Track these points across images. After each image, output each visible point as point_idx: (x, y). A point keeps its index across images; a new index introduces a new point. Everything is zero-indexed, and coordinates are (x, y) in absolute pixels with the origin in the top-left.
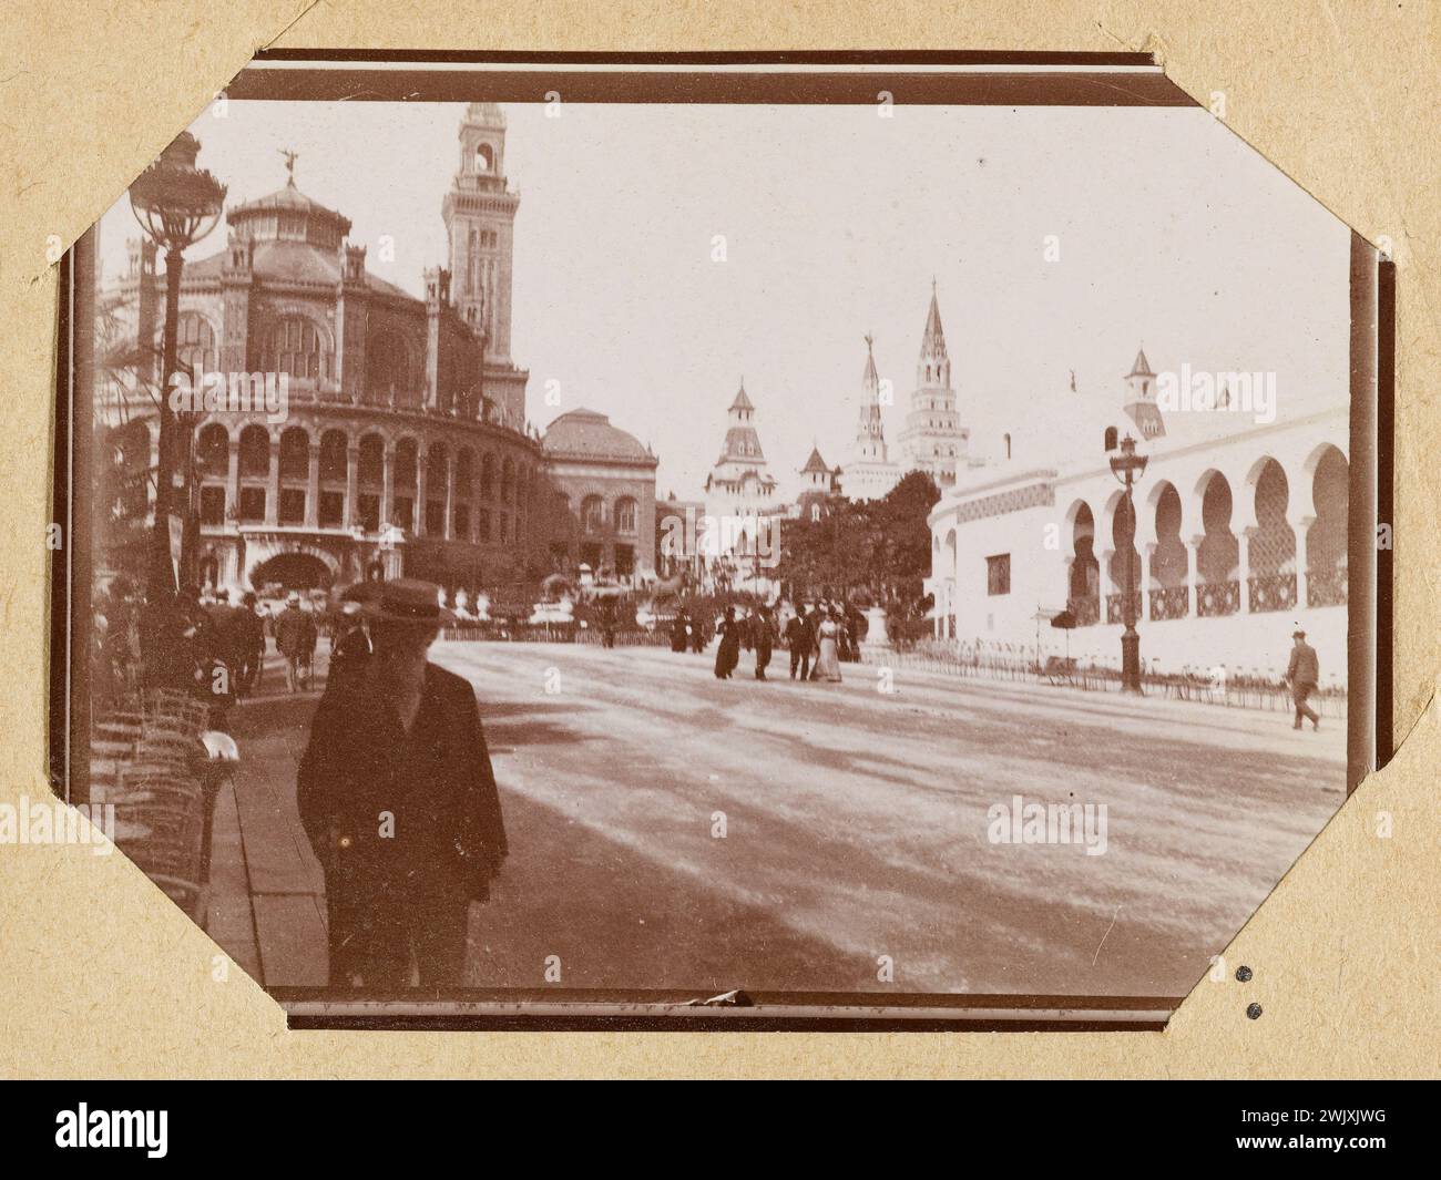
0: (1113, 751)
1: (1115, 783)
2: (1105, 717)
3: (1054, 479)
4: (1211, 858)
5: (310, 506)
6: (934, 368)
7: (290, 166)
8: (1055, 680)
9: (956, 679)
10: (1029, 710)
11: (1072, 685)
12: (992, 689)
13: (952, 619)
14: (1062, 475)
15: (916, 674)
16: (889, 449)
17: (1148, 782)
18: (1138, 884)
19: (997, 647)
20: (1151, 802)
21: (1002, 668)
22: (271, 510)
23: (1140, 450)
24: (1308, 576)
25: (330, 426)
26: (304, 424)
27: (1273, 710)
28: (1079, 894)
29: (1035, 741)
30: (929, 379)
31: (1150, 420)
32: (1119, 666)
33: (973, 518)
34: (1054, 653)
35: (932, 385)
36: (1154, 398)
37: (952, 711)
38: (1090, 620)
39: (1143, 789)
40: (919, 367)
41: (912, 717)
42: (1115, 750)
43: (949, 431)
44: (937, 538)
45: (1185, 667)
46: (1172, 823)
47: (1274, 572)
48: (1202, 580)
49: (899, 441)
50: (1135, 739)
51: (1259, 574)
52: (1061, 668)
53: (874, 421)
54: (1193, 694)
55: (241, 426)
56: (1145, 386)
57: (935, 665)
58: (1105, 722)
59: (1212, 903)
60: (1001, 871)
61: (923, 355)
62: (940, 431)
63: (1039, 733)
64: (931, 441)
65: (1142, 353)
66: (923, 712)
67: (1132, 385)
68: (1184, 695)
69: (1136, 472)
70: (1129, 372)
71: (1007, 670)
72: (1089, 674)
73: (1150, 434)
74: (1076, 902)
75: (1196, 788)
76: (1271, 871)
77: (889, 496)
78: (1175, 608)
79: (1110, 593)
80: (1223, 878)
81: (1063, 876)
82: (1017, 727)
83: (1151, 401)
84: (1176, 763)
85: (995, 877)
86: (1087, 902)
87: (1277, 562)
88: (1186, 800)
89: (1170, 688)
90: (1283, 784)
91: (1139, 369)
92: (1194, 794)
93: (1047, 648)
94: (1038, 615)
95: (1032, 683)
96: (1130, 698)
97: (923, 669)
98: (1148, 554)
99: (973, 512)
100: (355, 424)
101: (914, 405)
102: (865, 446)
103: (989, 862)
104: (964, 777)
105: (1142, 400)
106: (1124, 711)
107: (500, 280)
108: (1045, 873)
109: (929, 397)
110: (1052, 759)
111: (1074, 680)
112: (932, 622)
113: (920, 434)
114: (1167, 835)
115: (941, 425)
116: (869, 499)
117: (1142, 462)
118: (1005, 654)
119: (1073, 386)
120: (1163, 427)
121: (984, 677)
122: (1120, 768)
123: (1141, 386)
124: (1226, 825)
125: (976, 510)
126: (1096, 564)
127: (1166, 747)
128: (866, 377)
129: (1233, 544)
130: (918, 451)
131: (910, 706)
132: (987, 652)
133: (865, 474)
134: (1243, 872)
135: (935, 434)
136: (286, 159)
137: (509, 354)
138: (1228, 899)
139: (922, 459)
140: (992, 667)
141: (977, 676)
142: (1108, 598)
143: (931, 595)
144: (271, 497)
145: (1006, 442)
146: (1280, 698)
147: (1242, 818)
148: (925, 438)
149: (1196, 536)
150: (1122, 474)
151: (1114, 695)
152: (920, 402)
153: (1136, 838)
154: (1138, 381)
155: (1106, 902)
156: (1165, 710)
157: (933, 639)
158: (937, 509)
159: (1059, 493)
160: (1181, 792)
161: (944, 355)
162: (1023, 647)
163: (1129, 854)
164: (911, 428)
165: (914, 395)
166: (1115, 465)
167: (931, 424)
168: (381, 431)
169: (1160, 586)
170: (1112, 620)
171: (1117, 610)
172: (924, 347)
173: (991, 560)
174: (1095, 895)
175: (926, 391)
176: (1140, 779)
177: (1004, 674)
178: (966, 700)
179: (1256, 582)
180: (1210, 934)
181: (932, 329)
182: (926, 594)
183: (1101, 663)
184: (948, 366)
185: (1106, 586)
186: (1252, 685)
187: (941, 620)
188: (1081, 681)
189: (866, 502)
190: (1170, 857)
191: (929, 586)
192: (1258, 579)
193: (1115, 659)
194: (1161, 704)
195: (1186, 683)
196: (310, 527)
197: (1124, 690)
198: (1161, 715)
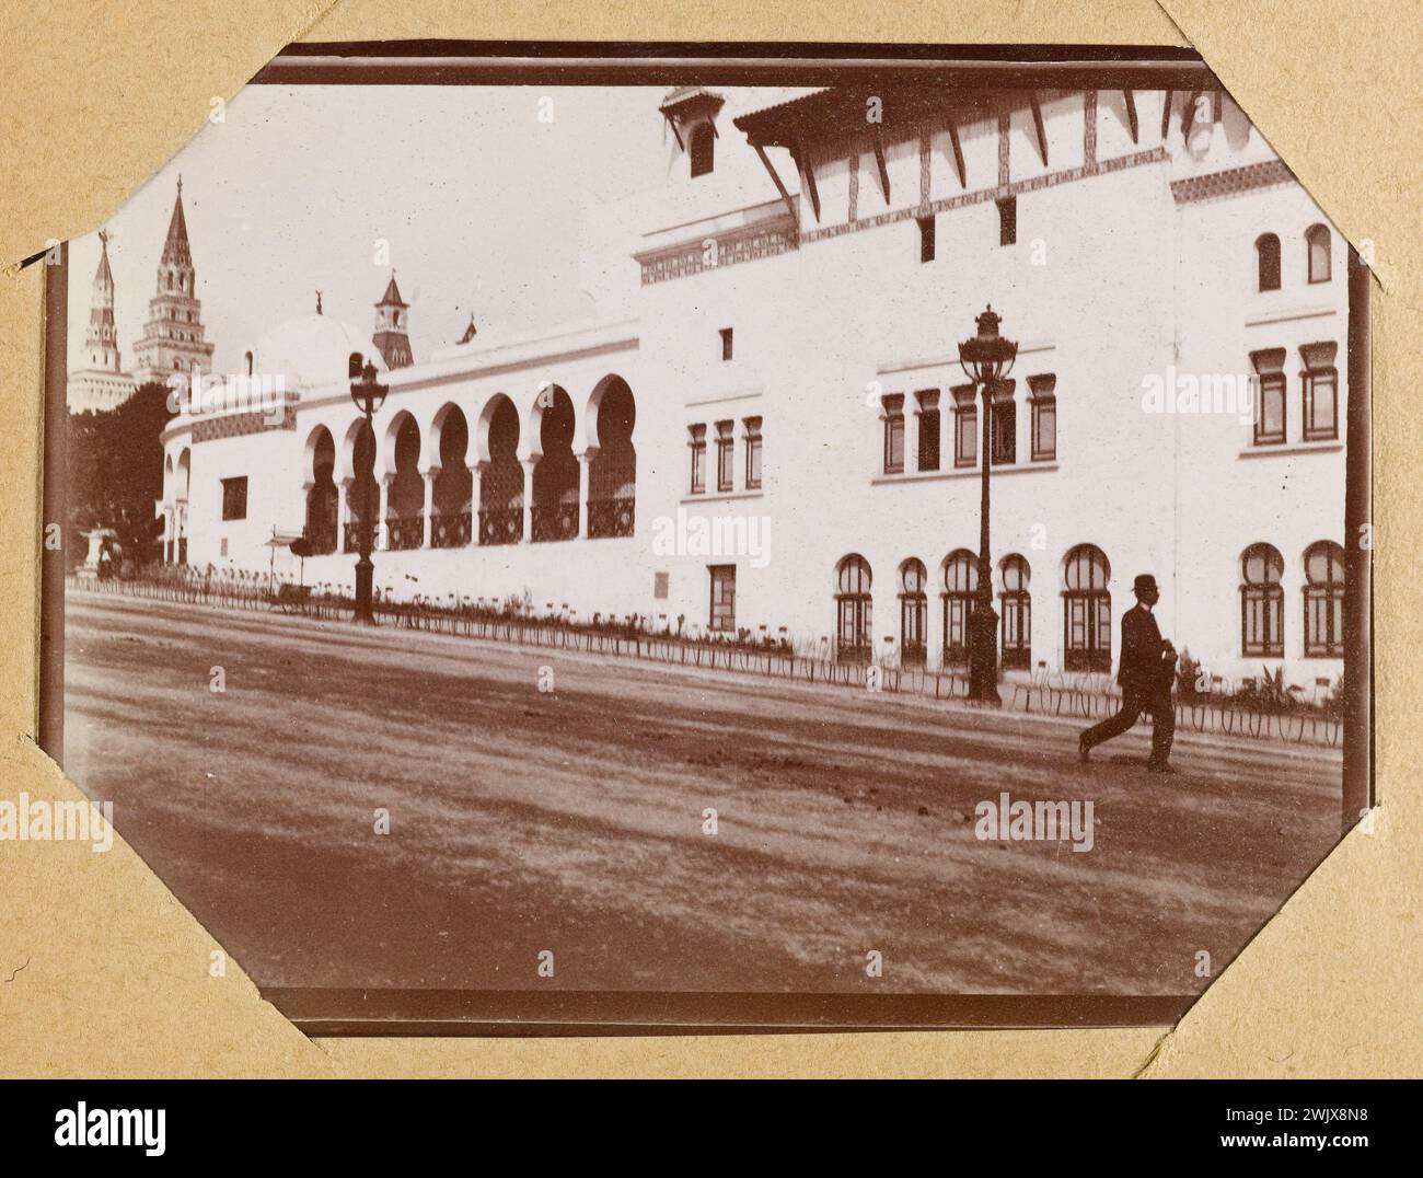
0: (334, 679)
1: (329, 712)
2: (332, 646)
3: (295, 403)
4: (410, 781)
6: (175, 275)
8: (288, 608)
9: (182, 606)
10: (255, 638)
11: (305, 614)
12: (221, 617)
13: (183, 542)
14: (303, 399)
15: (139, 600)
16: (122, 358)
17: (363, 710)
18: (333, 809)
19: (230, 574)
20: (361, 729)
21: (232, 595)
23: (382, 379)
24: (533, 510)
27: (495, 639)
28: (273, 823)
29: (256, 670)
30: (170, 287)
31: (399, 350)
32: (352, 594)
33: (210, 438)
34: (288, 580)
35: (173, 293)
36: (404, 328)
37: (170, 640)
38: (327, 548)
39: (358, 717)
40: (160, 273)
41: (126, 646)
42: (335, 679)
43: (191, 345)
44: (169, 457)
45: (416, 597)
46: (379, 749)
47: (504, 505)
48: (437, 511)
49: (136, 350)
50: (358, 667)
51: (490, 507)
52: (295, 596)
53: (107, 326)
54: (422, 623)
56: (396, 315)
57: (162, 592)
58: (331, 650)
59: (402, 824)
60: (195, 804)
61: (165, 260)
62: (181, 344)
63: (261, 662)
64: (170, 354)
65: (393, 282)
66: (139, 641)
67: (382, 313)
68: (414, 624)
69: (377, 402)
70: (380, 299)
71: (238, 597)
72: (323, 603)
73: (393, 364)
74: (268, 831)
75: (409, 714)
76: (465, 792)
77: (120, 408)
78: (410, 537)
79: (348, 521)
80: (418, 801)
81: (261, 806)
82: (240, 657)
83: (401, 331)
84: (393, 691)
85: (188, 809)
86: (280, 831)
87: (507, 496)
88: (396, 726)
89: (401, 618)
90: (491, 709)
91: (391, 297)
92: (407, 721)
93: (282, 575)
94: (273, 541)
95: (262, 612)
96: (362, 628)
97: (148, 597)
98: (387, 484)
99: (209, 432)
101: (152, 313)
102: (94, 352)
103: (185, 795)
104: (172, 708)
105: (392, 330)
106: (353, 639)
108: (242, 805)
109: (170, 305)
110: (270, 688)
111: (307, 608)
112: (161, 545)
113: (159, 345)
114: (371, 759)
115: (182, 336)
116: (97, 411)
117: (383, 392)
118: (237, 581)
119: (319, 309)
120: (411, 358)
121: (215, 604)
122: (338, 696)
123: (392, 315)
124: (431, 750)
125: (213, 430)
126: (335, 492)
127: (388, 675)
128: (98, 276)
129: (467, 477)
130: (155, 362)
131: (122, 635)
132: (218, 578)
133: (95, 383)
134: (437, 794)
135: (176, 347)
138: (418, 821)
139: (161, 371)
140: (223, 594)
141: (206, 603)
142: (346, 526)
143: (163, 517)
145: (247, 361)
146: (501, 628)
147: (446, 743)
148: (166, 350)
149: (432, 468)
150: (363, 403)
151: (346, 624)
152: (160, 311)
153: (340, 765)
154: (389, 310)
155: (298, 829)
156: (394, 639)
157: (162, 563)
158: (171, 425)
159: (301, 416)
160: (394, 719)
161: (189, 263)
162: (257, 574)
163: (330, 780)
164: (149, 338)
165: (153, 303)
166: (356, 392)
167: (171, 335)
169: (397, 516)
170: (349, 549)
171: (354, 539)
172: (166, 251)
173: (227, 483)
174: (287, 822)
175: (165, 299)
176: (355, 706)
177: (236, 602)
178: (190, 629)
179: (487, 516)
180: (396, 854)
181: (175, 233)
182: (157, 516)
183: (335, 591)
184: (192, 275)
185: (344, 514)
186: (477, 615)
187: (171, 544)
188: (314, 610)
189: (94, 413)
190: (370, 783)
191: (160, 508)
192: (489, 512)
193: (349, 587)
194: (392, 633)
195: (415, 612)
197: (355, 620)
198: (390, 644)
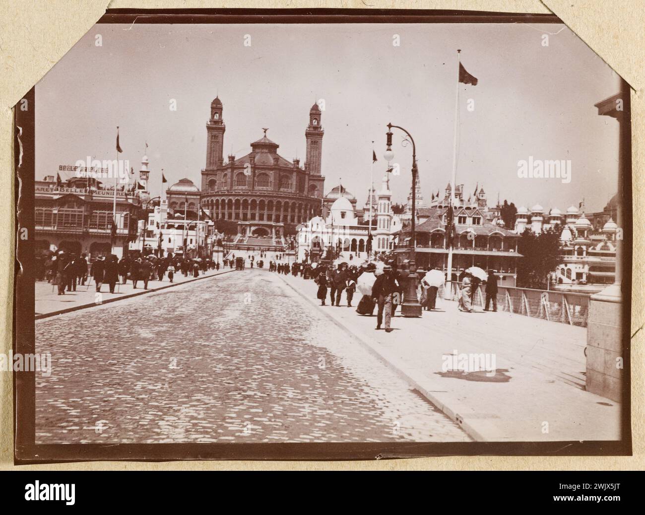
5: (265, 217)
7: (265, 132)
22: (257, 218)
25: (269, 199)
26: (264, 199)
55: (251, 200)
100: (275, 199)
107: (318, 154)
136: (264, 130)
137: (320, 173)
144: (257, 215)
168: (281, 200)
196: (265, 222)
